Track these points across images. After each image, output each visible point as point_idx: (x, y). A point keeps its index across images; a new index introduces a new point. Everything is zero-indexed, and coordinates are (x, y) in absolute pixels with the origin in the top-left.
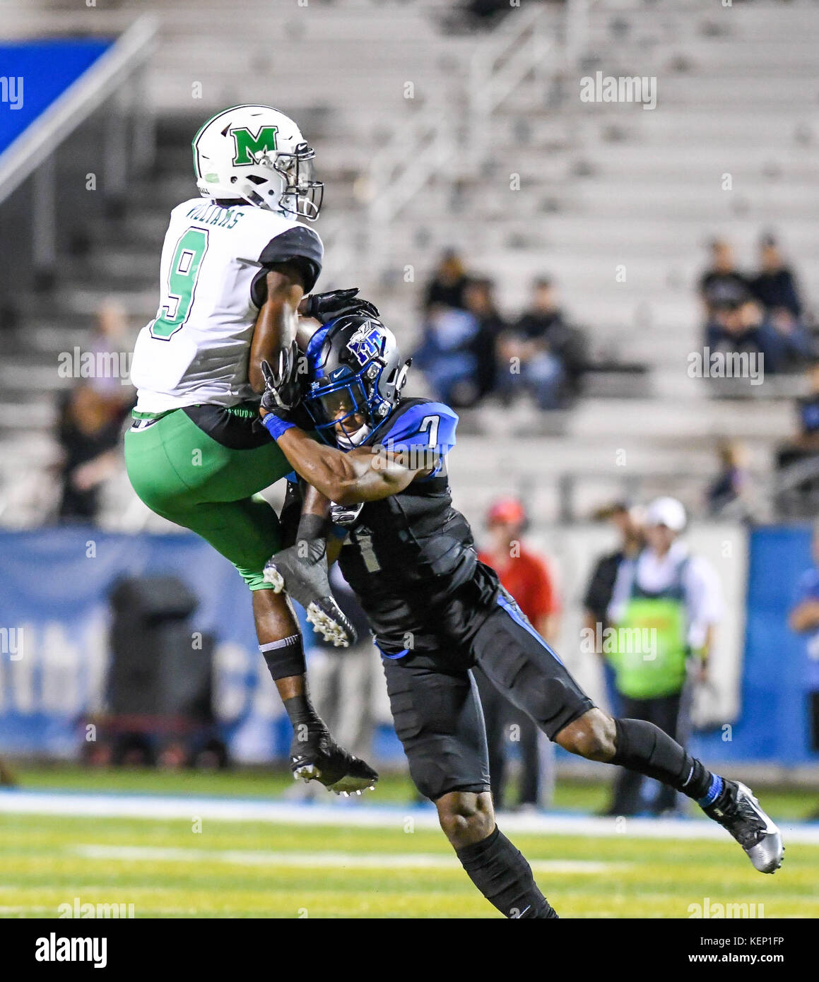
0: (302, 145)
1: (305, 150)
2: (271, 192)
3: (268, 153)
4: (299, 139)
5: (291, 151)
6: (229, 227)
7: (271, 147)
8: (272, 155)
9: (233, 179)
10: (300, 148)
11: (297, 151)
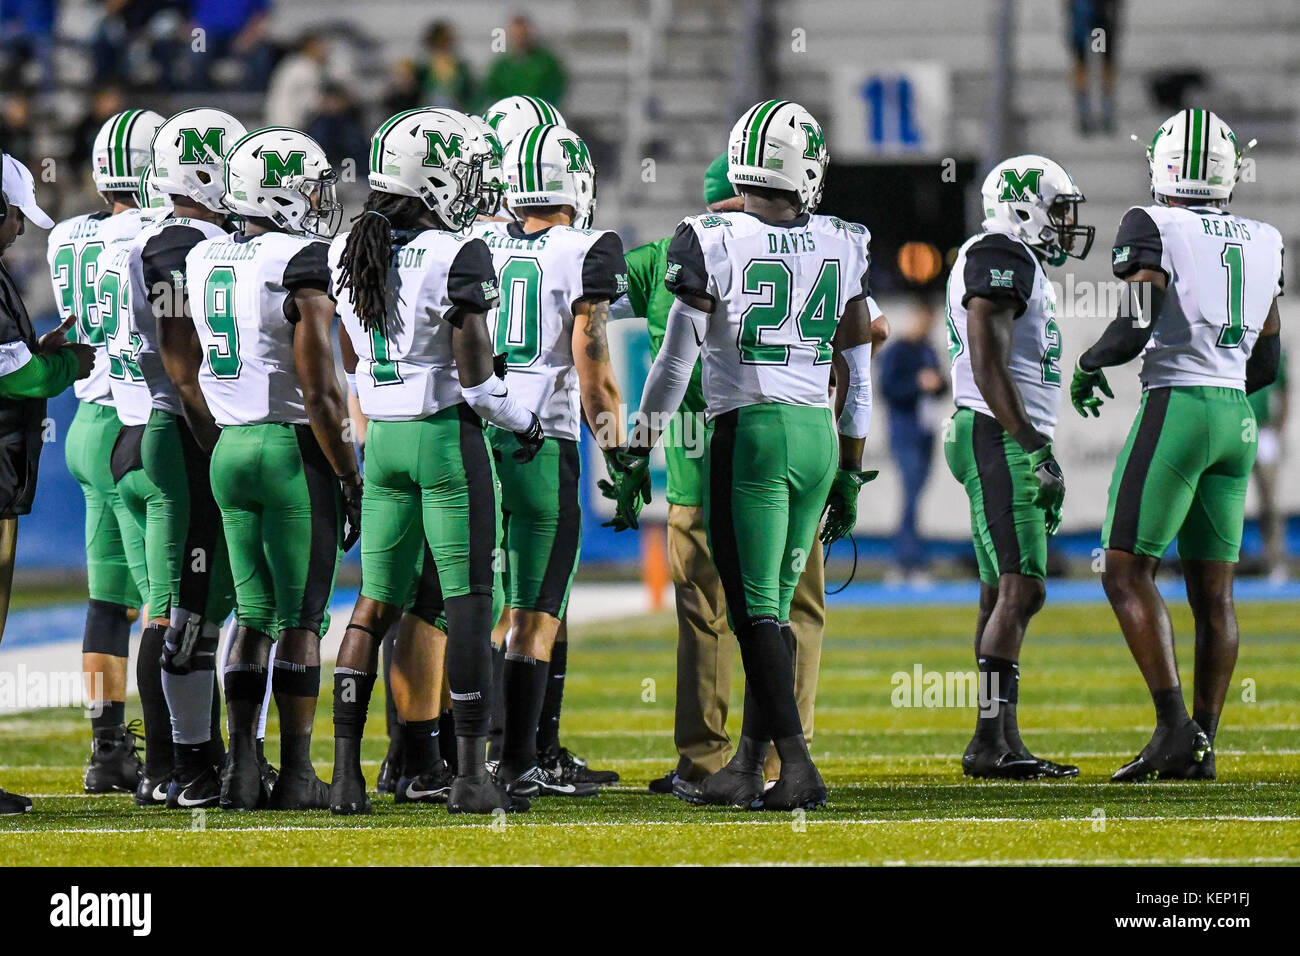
0: (327, 171)
1: (329, 177)
2: (294, 214)
3: (295, 177)
4: (324, 165)
5: (316, 177)
6: (250, 258)
7: (298, 172)
8: (298, 179)
9: (260, 200)
10: (325, 174)
11: (322, 177)
